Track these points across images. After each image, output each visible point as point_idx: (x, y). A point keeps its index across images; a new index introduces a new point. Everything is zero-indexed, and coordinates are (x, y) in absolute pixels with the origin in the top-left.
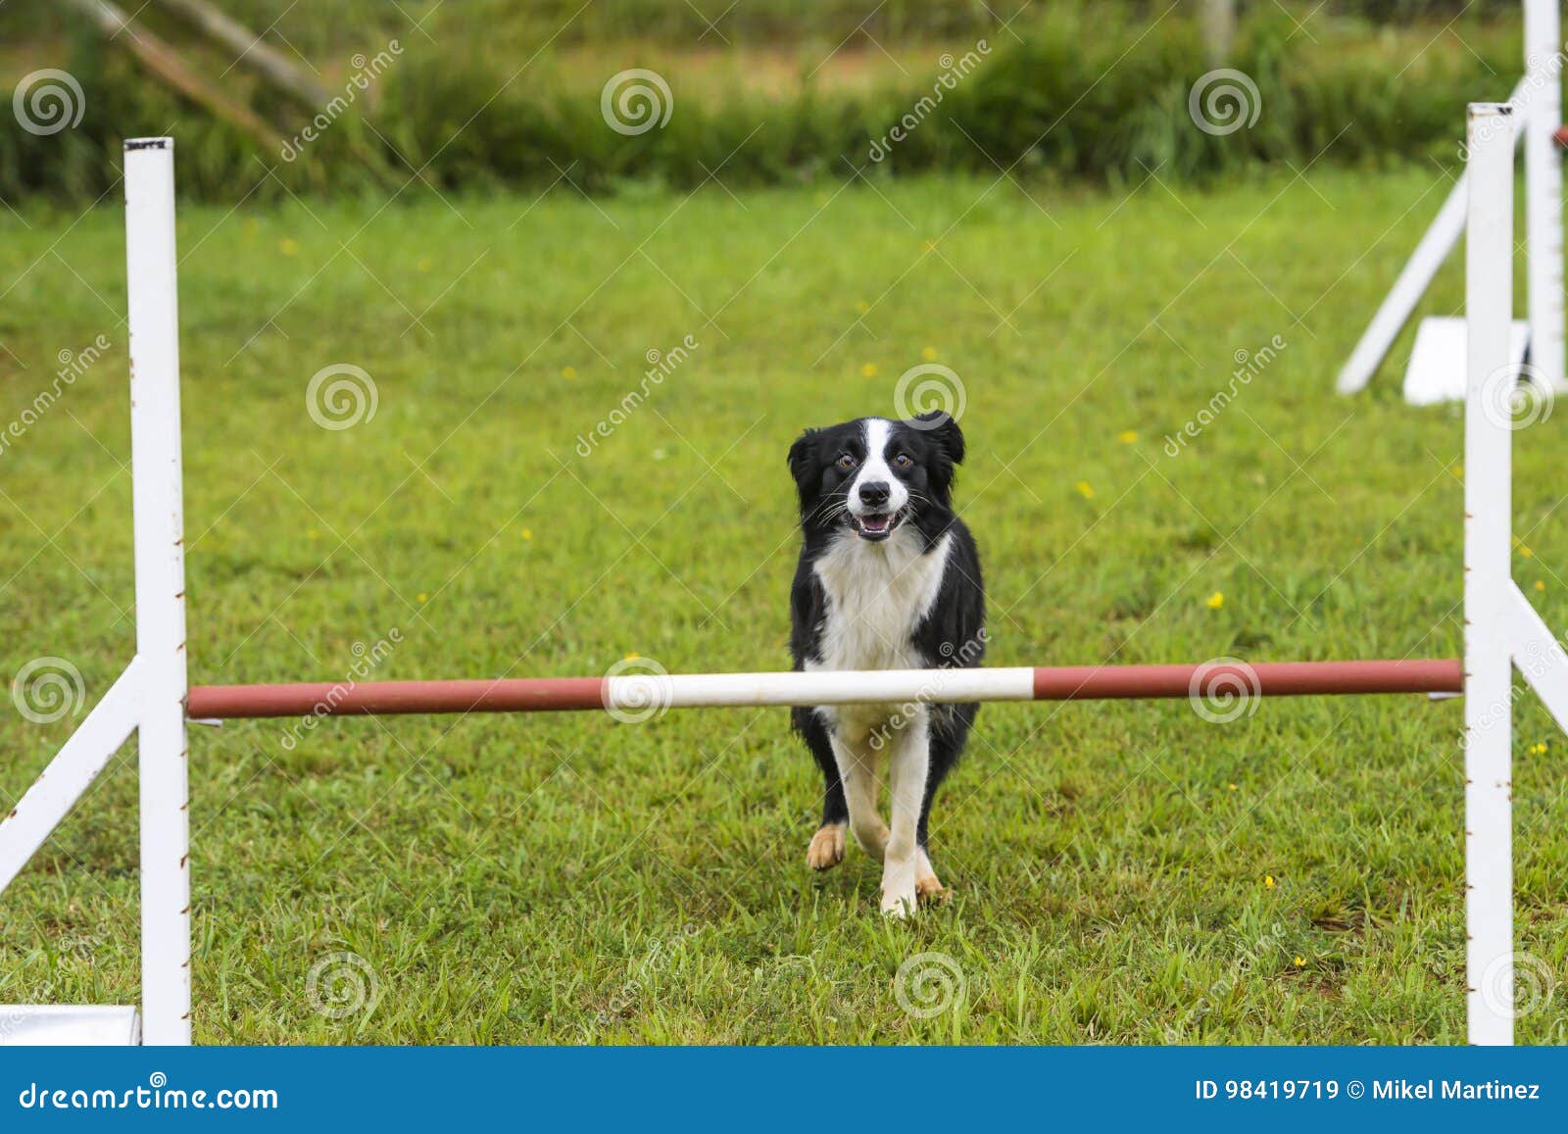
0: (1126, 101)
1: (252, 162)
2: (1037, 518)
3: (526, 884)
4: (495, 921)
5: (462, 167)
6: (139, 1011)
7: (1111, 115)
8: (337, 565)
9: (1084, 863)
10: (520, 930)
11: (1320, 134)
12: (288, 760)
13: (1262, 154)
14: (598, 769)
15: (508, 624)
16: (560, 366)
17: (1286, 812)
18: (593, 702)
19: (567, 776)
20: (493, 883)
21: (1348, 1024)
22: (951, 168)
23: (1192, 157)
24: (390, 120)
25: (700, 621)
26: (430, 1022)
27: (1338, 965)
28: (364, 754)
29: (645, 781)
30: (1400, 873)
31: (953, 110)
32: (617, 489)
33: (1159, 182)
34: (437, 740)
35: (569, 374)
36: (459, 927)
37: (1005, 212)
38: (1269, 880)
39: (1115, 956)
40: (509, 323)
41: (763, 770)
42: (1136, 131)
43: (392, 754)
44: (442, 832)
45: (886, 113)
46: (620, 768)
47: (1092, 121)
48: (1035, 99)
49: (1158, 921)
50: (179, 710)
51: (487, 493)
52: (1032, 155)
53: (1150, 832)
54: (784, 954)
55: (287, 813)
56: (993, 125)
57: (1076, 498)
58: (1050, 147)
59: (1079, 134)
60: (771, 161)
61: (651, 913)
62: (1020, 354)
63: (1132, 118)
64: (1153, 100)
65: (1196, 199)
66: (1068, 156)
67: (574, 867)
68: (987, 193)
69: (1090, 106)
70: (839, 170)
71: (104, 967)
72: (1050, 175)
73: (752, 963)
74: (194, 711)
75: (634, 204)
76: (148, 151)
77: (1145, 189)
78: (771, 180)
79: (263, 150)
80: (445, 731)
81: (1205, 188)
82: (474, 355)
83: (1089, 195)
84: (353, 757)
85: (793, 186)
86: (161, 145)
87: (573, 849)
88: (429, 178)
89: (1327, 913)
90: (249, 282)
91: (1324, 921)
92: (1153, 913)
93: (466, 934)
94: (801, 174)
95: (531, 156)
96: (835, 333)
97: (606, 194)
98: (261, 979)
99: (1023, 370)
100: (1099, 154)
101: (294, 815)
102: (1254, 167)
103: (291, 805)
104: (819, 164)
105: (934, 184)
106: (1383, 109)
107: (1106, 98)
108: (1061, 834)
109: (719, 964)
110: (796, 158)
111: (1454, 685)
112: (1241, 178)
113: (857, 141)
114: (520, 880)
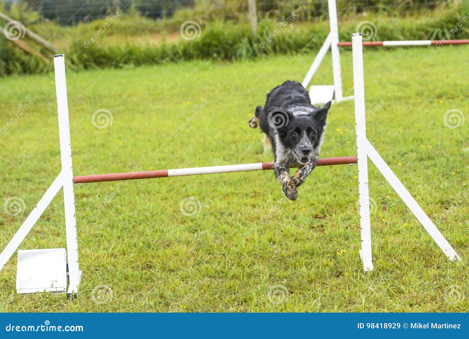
0: (235, 42)
1: (41, 65)
2: (234, 133)
3: (138, 219)
4: (133, 227)
5: (88, 63)
6: (66, 249)
7: (231, 45)
8: (79, 151)
9: (262, 207)
10: (140, 228)
11: (278, 48)
12: (79, 194)
13: (265, 52)
14: (149, 193)
15: (121, 162)
16: (119, 106)
17: (304, 194)
18: (166, 175)
19: (142, 195)
20: (131, 218)
21: (328, 239)
22: (197, 58)
23: (250, 54)
24: (72, 54)
25: (164, 159)
26: (125, 249)
27: (322, 226)
28: (95, 192)
29: (160, 195)
30: (332, 206)
31: (196, 46)
32: (138, 132)
33: (243, 59)
34: (112, 188)
35: (122, 107)
36: (126, 229)
37: (211, 68)
38: (304, 209)
39: (274, 228)
40: (105, 97)
41: (186, 190)
42: (238, 48)
43: (102, 192)
44: (117, 208)
45: (182, 47)
46: (154, 192)
47: (227, 47)
48: (215, 42)
49: (281, 219)
50: (72, 182)
51: (109, 134)
52: (215, 55)
53: (275, 200)
54: (201, 230)
55: (81, 205)
56: (206, 48)
57: (241, 128)
58: (218, 53)
59: (225, 50)
60: (156, 59)
61: (168, 223)
62: (221, 98)
63: (237, 46)
64: (241, 41)
65: (252, 63)
66: (223, 55)
67: (148, 214)
68: (206, 63)
69: (227, 44)
70: (172, 60)
71: (49, 241)
72: (219, 59)
73: (193, 233)
74: (76, 182)
75: (127, 70)
76: (59, 57)
77: (240, 61)
78: (157, 63)
79: (43, 61)
80: (113, 186)
81: (253, 60)
82: (99, 104)
83: (228, 63)
84: (93, 193)
85: (162, 64)
86: (62, 56)
87: (148, 210)
88: (81, 66)
89: (317, 215)
90: (46, 91)
91: (316, 217)
92: (280, 218)
93: (127, 230)
94: (164, 61)
95: (104, 60)
96: (179, 96)
97: (121, 68)
98: (84, 242)
99: (222, 101)
100: (229, 54)
101: (83, 206)
102: (264, 55)
103: (82, 204)
104: (168, 59)
105: (195, 62)
106: (291, 42)
107: (230, 42)
108: (255, 201)
109: (187, 234)
110: (162, 58)
111: (355, 162)
112: (261, 58)
113: (176, 54)
114: (137, 218)
